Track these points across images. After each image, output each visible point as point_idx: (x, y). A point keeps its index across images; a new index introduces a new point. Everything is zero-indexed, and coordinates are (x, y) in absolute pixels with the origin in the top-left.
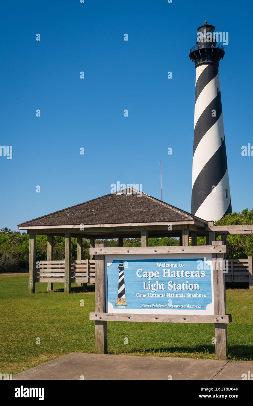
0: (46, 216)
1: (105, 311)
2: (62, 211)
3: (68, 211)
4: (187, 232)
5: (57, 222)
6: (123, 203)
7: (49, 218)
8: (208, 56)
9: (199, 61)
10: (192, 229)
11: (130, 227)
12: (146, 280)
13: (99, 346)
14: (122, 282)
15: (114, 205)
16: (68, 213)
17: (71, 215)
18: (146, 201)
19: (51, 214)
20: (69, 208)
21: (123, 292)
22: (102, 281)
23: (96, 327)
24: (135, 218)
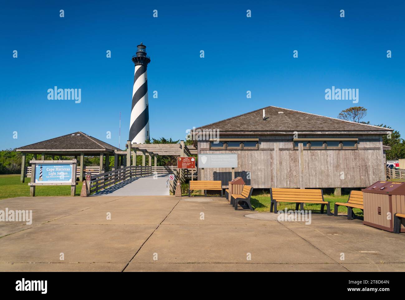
0: (32, 144)
1: (34, 182)
2: (42, 142)
3: (45, 142)
4: (103, 154)
5: (38, 148)
6: (74, 139)
7: (34, 145)
8: (142, 61)
9: (137, 63)
10: (106, 153)
11: (75, 151)
12: (50, 171)
13: (31, 194)
14: (42, 172)
15: (69, 140)
16: (45, 143)
17: (46, 144)
18: (86, 138)
19: (36, 144)
20: (46, 141)
21: (42, 176)
22: (34, 172)
23: (31, 188)
24: (78, 147)
